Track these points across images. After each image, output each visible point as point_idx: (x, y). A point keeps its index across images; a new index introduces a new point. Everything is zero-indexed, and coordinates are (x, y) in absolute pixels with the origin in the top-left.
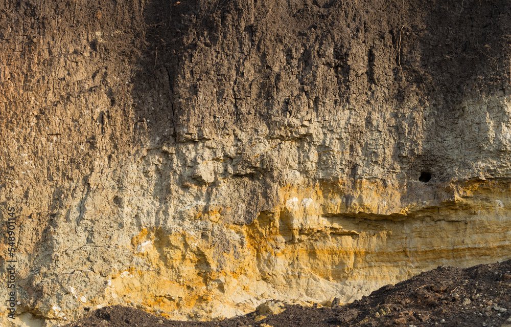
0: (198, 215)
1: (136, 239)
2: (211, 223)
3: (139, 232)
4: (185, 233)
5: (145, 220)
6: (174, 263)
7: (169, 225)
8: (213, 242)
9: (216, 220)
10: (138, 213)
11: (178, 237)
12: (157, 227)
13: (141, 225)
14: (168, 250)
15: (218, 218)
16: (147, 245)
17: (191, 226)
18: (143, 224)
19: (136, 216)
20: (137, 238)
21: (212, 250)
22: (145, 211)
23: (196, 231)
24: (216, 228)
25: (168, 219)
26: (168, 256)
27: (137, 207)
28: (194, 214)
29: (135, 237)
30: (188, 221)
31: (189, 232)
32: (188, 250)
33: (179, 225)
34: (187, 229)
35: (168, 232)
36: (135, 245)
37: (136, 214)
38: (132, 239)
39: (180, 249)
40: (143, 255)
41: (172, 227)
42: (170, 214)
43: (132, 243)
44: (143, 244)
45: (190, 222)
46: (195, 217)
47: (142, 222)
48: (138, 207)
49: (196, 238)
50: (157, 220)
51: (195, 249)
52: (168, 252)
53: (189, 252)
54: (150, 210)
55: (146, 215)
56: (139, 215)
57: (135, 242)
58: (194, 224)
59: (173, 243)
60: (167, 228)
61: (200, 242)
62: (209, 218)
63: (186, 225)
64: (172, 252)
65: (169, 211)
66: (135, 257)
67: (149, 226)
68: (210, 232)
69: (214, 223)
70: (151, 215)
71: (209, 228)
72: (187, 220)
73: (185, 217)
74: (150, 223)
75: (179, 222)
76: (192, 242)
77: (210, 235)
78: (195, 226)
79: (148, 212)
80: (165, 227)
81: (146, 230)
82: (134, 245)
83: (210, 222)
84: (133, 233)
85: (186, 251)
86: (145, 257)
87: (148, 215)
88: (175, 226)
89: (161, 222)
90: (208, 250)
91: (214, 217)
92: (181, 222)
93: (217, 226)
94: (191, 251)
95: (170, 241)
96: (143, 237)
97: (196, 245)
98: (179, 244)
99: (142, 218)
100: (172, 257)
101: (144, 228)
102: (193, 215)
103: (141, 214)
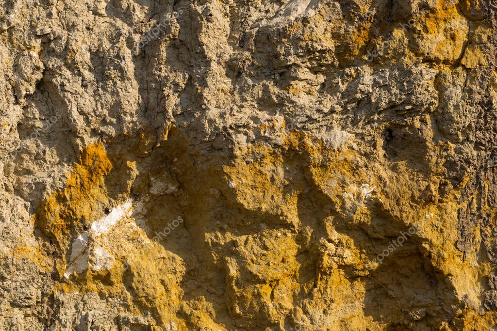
0: (357, 39)
1: (57, 208)
2: (428, 74)
3: (67, 169)
4: (303, 145)
5: (87, 102)
6: (266, 299)
7: (213, 112)
8: (450, 165)
9: (452, 51)
10: (47, 70)
11: (268, 167)
12: (156, 131)
13: (72, 132)
14: (229, 236)
15: (460, 43)
16: (119, 224)
17: (329, 103)
18: (80, 122)
19: (39, 84)
20: (61, 199)
21: (451, 206)
22: (83, 56)
23: (355, 123)
24: (456, 94)
25: (205, 85)
26: (234, 271)
27: (37, 44)
28: (335, 36)
29: (49, 196)
30: (310, 76)
31: (323, 135)
32: (329, 222)
33: (265, 103)
34: (311, 120)
35: (213, 148)
36: (59, 236)
37: (39, 76)
38: (39, 210)
39: (289, 226)
40: (106, 279)
41: (230, 121)
42: (211, 54)
43: (42, 230)
44: (100, 227)
45: (321, 78)
46: (343, 50)
47: (75, 113)
48: (46, 40)
49: (362, 161)
50: (152, 95)
51: (362, 214)
52: (231, 249)
53: (335, 235)
54: (107, 45)
55: (88, 75)
56: (57, 80)
57: (54, 219)
58: (343, 87)
59: (247, 201)
60: (208, 129)
61: (385, 174)
62: (414, 47)
63: (303, 100)
64: (247, 245)
65: (204, 39)
66: (68, 297)
67: (112, 131)
68: (428, 117)
69: (446, 70)
70: (113, 73)
71: (424, 97)
72: (304, 73)
73: (292, 59)
74: (117, 109)
75: (266, 89)
76: (343, 184)
77: (429, 133)
78: (348, 95)
79: (97, 56)
80: (197, 128)
81: (102, 152)
82: (51, 239)
83: (423, 67)
84: (41, 175)
85: (321, 230)
86: (119, 287)
87: (102, 77)
88: (245, 115)
89: (173, 101)
90: (431, 213)
91: (441, 37)
92: (274, 89)
93: (460, 81)
94: (345, 226)
95: (233, 192)
96: (95, 191)
97: (366, 191)
98: (279, 199)
99: (75, 93)
100: (254, 269)
101: (90, 141)
102: (329, 44)
103: (67, 73)
